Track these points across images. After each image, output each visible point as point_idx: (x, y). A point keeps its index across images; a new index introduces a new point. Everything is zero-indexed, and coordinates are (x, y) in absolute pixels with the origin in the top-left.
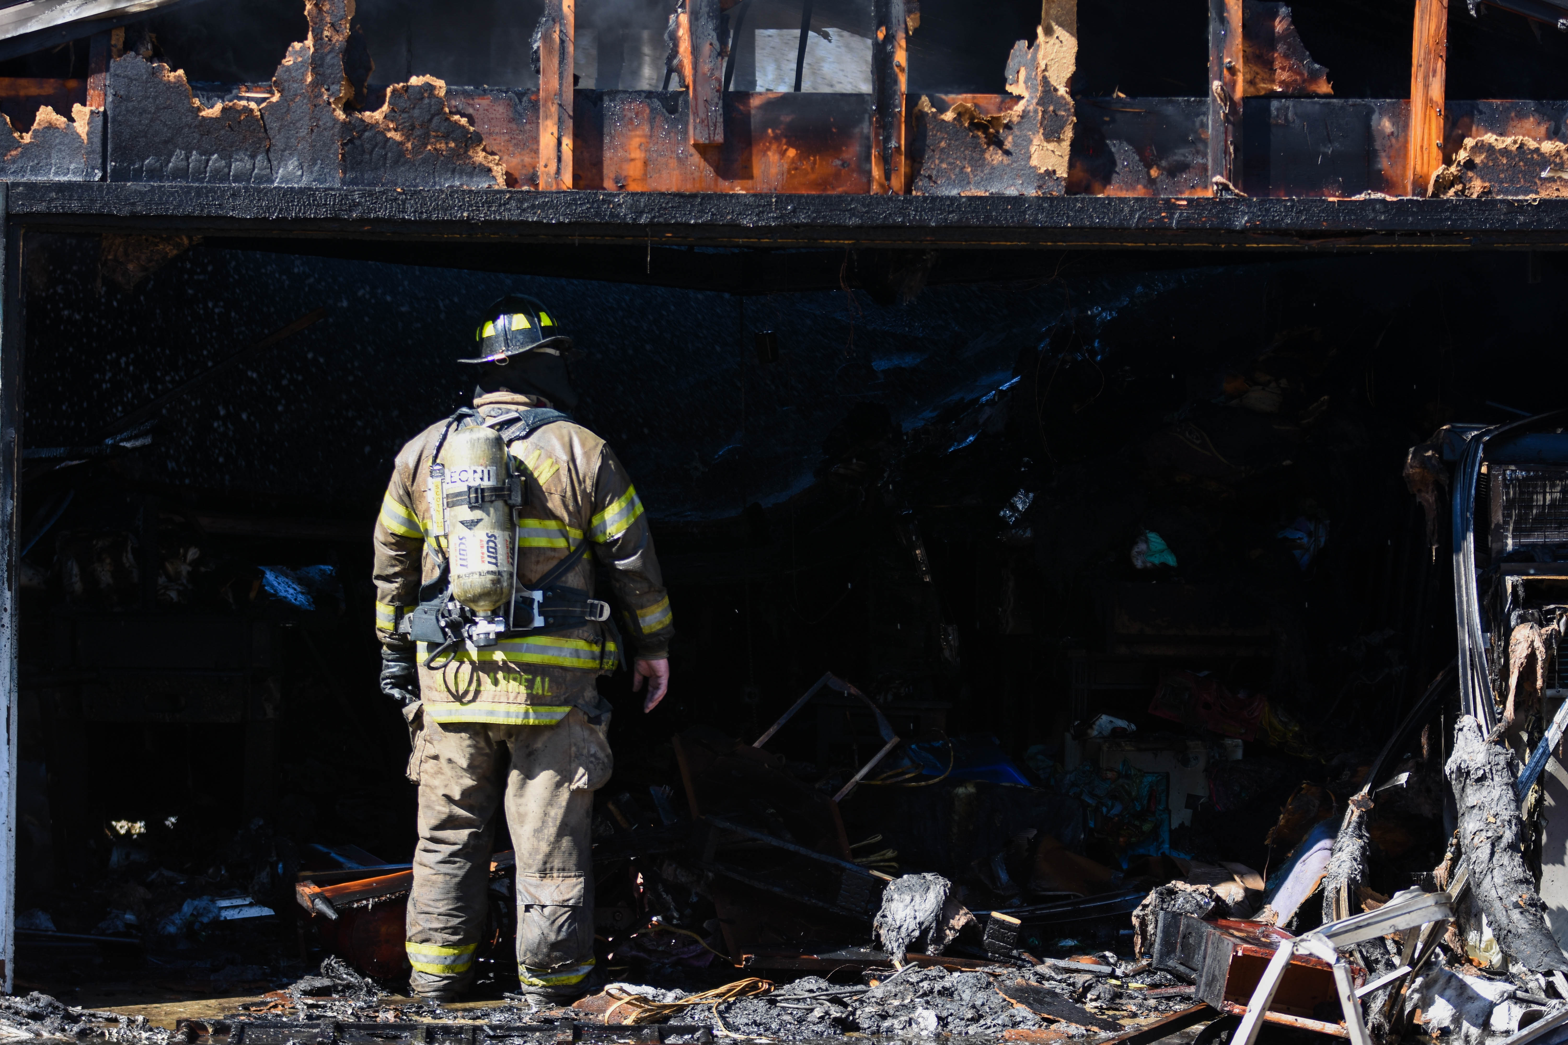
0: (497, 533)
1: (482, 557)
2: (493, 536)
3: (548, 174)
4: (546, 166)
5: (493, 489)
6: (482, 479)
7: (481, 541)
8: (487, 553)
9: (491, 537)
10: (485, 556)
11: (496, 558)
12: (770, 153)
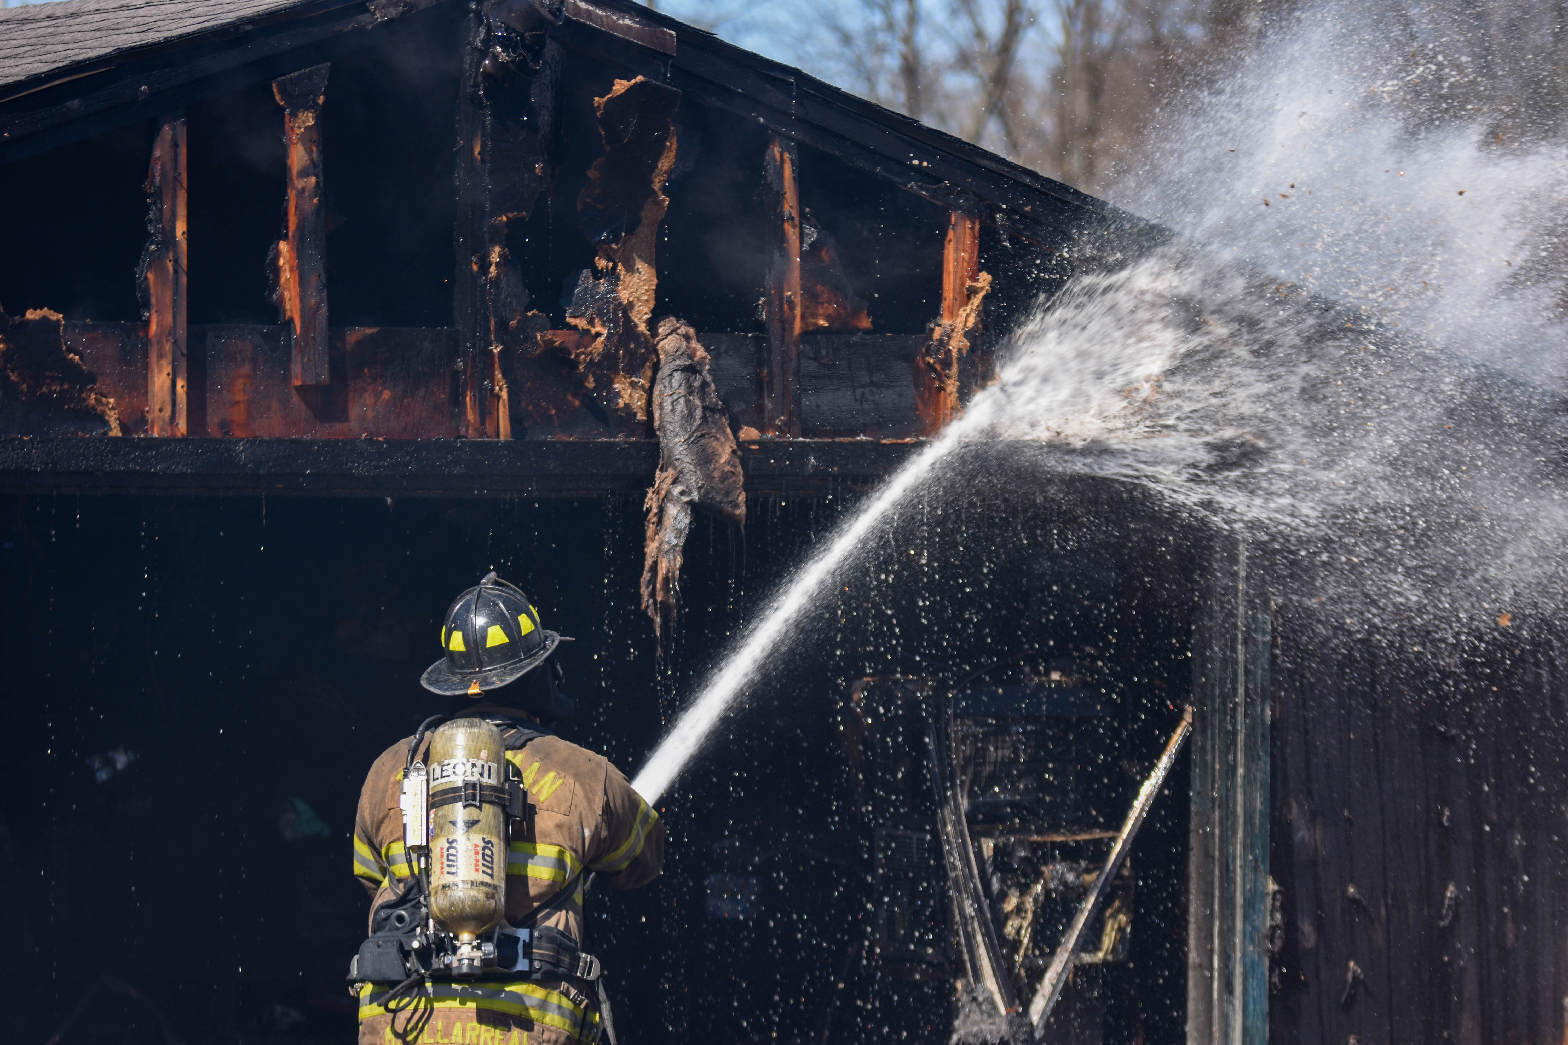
0: (494, 840)
1: (476, 865)
2: (489, 842)
3: (163, 420)
4: (161, 410)
5: (493, 788)
6: (481, 775)
7: (476, 846)
8: (481, 861)
9: (488, 844)
10: (480, 864)
11: (492, 868)
12: (367, 395)
